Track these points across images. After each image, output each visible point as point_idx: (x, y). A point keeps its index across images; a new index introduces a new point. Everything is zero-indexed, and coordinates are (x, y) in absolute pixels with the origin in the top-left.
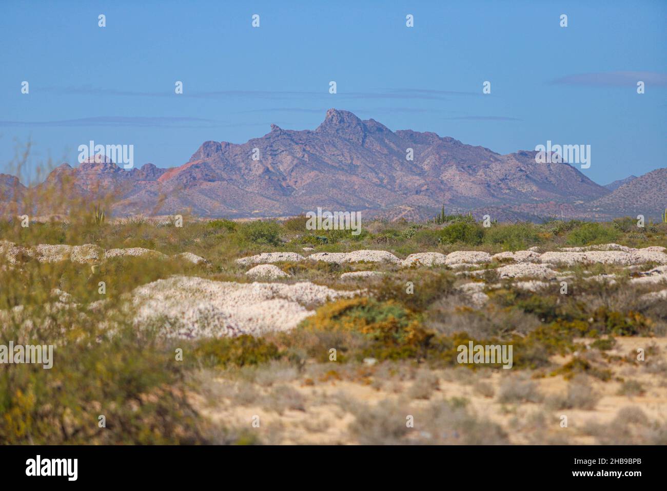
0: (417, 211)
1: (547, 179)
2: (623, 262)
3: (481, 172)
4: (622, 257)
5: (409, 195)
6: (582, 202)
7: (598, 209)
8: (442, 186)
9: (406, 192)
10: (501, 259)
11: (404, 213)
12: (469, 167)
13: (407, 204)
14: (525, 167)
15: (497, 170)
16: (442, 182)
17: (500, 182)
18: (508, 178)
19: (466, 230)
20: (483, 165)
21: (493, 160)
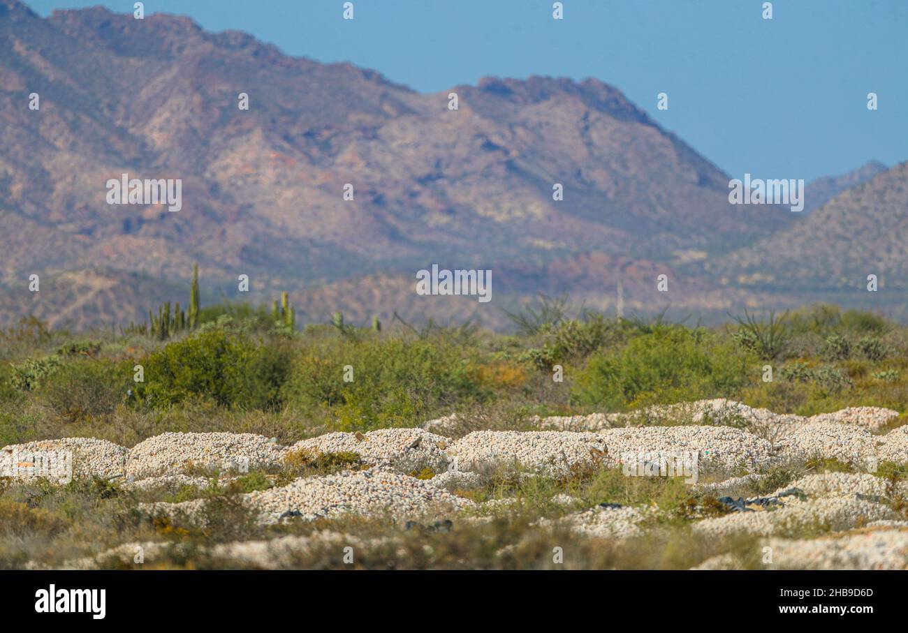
0: (129, 289)
1: (579, 174)
2: (730, 462)
3: (348, 154)
4: (726, 445)
5: (99, 235)
6: (701, 255)
7: (757, 277)
8: (215, 205)
9: (89, 224)
10: (315, 457)
11: (81, 301)
12: (308, 135)
13: (92, 265)
14: (503, 137)
15: (407, 146)
16: (214, 188)
17: (417, 188)
18: (447, 172)
19: (224, 359)
20: (357, 129)
21: (393, 113)
